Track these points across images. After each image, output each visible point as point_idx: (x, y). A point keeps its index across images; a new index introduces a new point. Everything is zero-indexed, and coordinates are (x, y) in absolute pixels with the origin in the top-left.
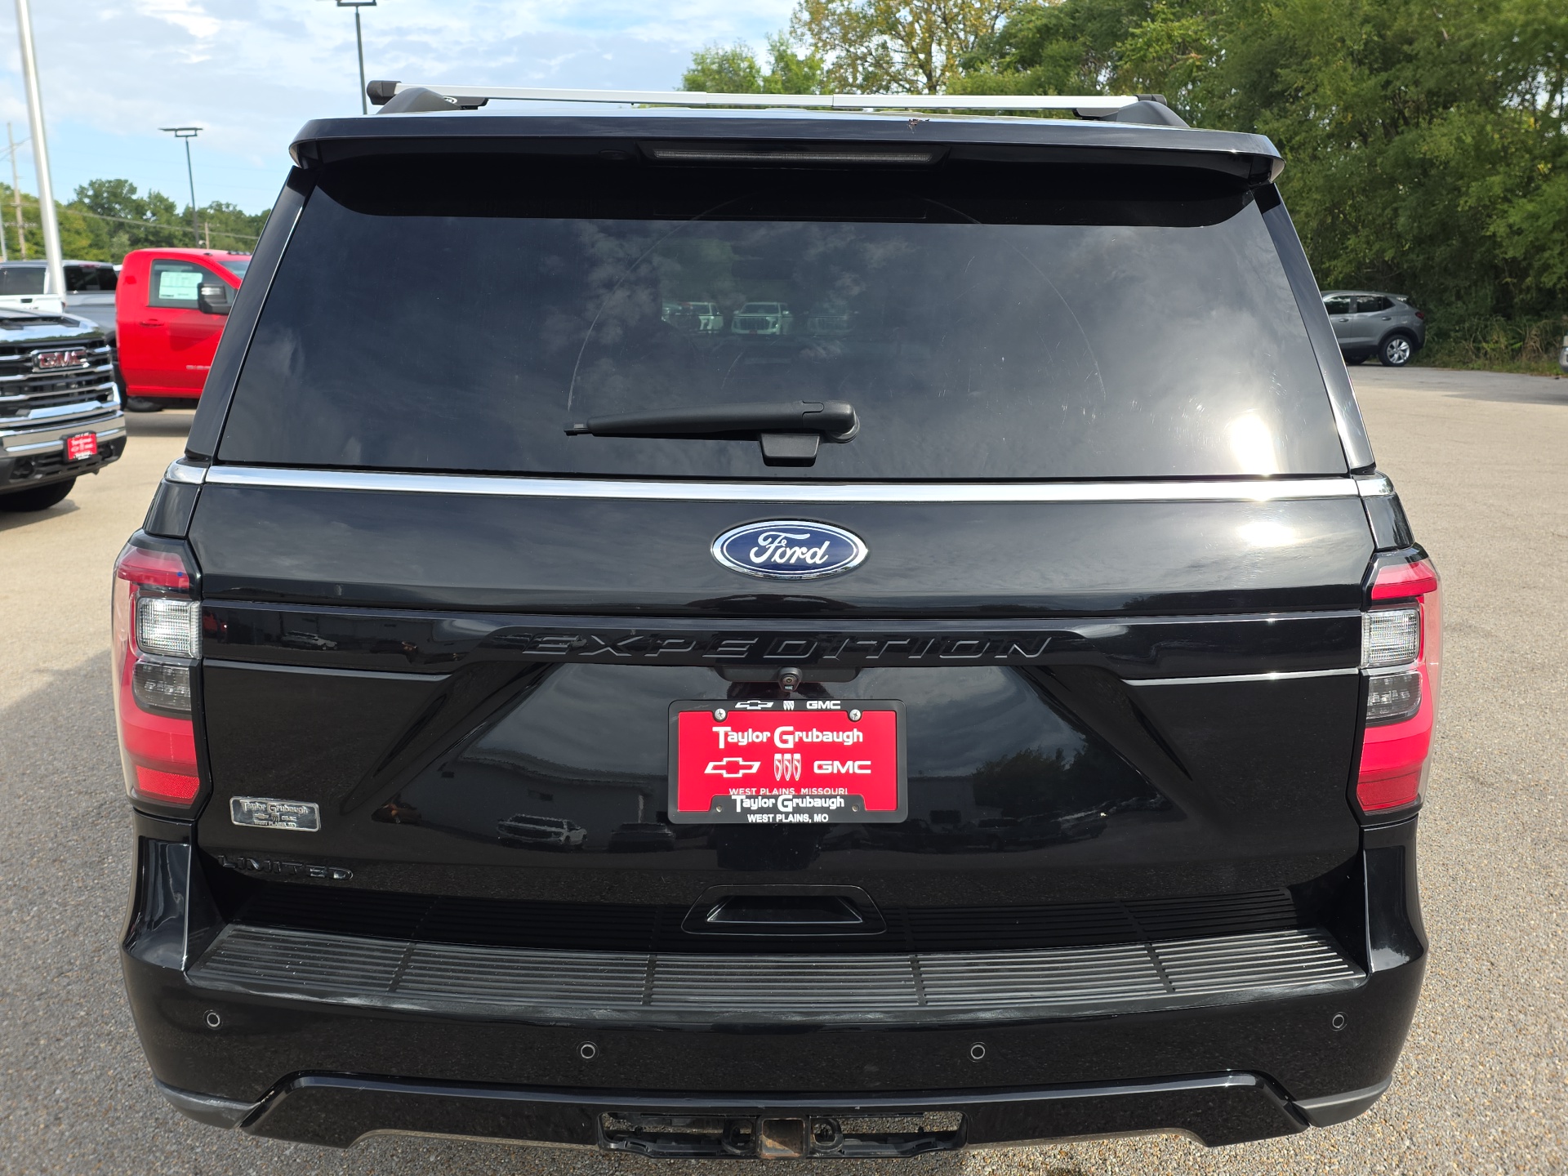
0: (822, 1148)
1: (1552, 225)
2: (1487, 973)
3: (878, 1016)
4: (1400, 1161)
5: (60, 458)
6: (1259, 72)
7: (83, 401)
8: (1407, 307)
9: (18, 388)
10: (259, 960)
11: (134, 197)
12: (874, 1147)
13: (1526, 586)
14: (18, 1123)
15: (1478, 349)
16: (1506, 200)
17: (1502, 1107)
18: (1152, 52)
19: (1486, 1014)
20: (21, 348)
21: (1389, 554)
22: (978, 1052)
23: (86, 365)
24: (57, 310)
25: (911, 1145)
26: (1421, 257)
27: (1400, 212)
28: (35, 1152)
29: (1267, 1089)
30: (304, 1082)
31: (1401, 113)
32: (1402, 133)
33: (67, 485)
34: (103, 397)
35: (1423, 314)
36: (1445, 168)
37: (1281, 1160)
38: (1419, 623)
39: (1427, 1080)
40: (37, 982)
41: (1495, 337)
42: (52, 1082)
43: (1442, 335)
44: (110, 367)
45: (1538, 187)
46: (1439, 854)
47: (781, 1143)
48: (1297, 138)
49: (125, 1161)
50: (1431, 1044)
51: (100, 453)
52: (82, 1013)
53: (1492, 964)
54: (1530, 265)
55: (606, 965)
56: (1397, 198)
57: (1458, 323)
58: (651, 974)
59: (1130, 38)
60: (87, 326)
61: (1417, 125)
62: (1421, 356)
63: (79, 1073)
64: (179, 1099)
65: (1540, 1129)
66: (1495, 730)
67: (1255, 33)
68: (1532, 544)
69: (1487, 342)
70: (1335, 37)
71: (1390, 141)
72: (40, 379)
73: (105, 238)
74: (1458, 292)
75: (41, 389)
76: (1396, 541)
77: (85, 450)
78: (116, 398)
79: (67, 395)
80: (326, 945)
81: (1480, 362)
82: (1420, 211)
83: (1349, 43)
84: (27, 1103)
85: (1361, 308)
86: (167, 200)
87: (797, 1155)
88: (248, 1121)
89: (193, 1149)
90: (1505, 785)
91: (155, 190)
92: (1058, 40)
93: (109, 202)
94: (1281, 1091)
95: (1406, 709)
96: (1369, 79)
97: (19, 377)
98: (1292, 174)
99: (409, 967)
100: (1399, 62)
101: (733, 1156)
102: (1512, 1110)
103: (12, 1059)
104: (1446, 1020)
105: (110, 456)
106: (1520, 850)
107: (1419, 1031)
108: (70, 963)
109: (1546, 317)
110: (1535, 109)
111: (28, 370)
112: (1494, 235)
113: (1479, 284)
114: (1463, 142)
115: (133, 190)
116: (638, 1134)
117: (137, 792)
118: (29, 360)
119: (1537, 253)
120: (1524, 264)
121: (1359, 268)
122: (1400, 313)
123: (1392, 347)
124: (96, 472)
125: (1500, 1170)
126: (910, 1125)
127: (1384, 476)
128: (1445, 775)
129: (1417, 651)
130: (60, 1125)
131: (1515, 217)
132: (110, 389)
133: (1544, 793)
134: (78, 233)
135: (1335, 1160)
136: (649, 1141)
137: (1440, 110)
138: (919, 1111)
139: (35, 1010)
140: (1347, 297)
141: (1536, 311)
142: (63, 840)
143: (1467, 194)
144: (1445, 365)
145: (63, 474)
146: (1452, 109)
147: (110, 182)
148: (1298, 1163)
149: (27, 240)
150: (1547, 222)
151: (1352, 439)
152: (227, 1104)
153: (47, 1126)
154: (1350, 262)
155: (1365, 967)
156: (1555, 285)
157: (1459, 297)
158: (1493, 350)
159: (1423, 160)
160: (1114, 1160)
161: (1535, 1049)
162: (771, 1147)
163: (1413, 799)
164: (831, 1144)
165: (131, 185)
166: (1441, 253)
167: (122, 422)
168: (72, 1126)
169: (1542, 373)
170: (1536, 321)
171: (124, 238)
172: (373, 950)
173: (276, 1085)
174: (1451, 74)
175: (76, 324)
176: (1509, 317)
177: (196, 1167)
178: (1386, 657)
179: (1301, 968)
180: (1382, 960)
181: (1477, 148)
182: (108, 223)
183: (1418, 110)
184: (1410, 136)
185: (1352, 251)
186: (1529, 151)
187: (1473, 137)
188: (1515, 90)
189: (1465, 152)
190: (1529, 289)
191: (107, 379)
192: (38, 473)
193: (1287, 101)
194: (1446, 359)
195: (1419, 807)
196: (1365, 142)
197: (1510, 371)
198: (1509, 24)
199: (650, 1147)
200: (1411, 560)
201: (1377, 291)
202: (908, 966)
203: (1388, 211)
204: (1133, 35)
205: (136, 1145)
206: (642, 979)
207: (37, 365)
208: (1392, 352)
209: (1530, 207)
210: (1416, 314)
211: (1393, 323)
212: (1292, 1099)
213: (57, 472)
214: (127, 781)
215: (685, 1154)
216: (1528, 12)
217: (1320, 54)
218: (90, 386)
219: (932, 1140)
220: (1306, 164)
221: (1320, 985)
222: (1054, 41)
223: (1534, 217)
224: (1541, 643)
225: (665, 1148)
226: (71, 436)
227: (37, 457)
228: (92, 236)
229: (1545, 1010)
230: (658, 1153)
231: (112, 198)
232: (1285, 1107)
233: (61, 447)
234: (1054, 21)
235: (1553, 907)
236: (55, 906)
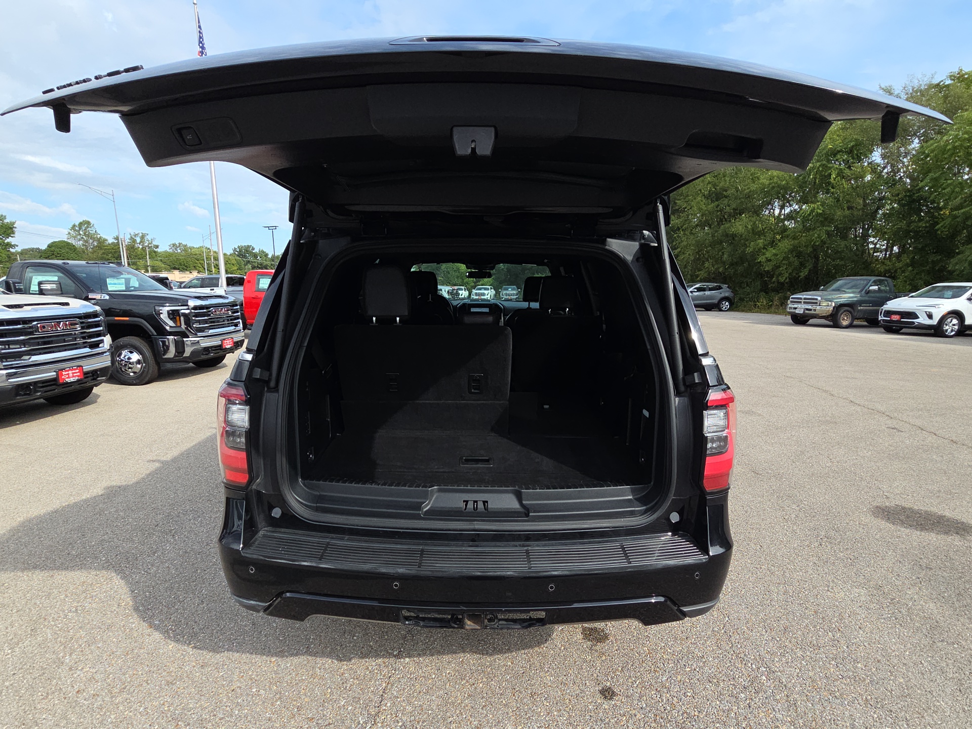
0: (490, 625)
1: (782, 258)
2: (759, 550)
3: (511, 573)
4: (724, 626)
5: (220, 347)
7: (229, 326)
8: (728, 289)
9: (205, 322)
10: (270, 546)
11: (254, 251)
12: (511, 625)
13: (774, 396)
14: (187, 603)
15: (756, 305)
16: (764, 248)
17: (765, 605)
19: (759, 566)
20: (207, 307)
21: (715, 388)
22: (552, 588)
23: (230, 313)
24: (223, 294)
25: (526, 624)
26: (733, 270)
27: (725, 253)
28: (193, 615)
29: (669, 603)
30: (288, 595)
31: (724, 216)
32: (725, 224)
33: (223, 357)
34: (236, 325)
35: (734, 291)
36: (741, 237)
37: (677, 626)
38: (727, 415)
39: (735, 593)
40: (199, 548)
41: (762, 301)
42: (201, 587)
43: (742, 300)
44: (239, 314)
45: (777, 244)
46: (740, 502)
47: (473, 623)
48: (685, 226)
49: (226, 619)
50: (737, 579)
51: (235, 346)
52: (215, 560)
53: (761, 546)
54: (774, 273)
55: (404, 551)
56: (723, 248)
57: (747, 295)
58: (422, 555)
60: (231, 299)
61: (730, 221)
62: (733, 307)
63: (212, 584)
64: (239, 600)
65: (780, 613)
66: (762, 452)
68: (777, 380)
69: (759, 302)
71: (719, 228)
72: (214, 318)
73: (243, 266)
74: (747, 283)
75: (214, 322)
76: (718, 382)
77: (229, 344)
78: (241, 325)
79: (223, 324)
80: (296, 541)
81: (756, 310)
82: (732, 253)
83: (703, 191)
84: (191, 596)
85: (710, 289)
86: (265, 252)
87: (480, 628)
88: (266, 610)
89: (252, 615)
90: (766, 474)
91: (261, 249)
93: (245, 253)
94: (675, 604)
95: (723, 449)
96: (711, 204)
97: (206, 318)
98: (683, 239)
99: (327, 550)
100: (723, 198)
101: (454, 628)
102: (769, 606)
103: (187, 578)
104: (743, 569)
105: (238, 346)
106: (772, 501)
107: (732, 573)
108: (211, 540)
109: (781, 293)
110: (774, 215)
111: (209, 315)
112: (761, 262)
113: (755, 280)
114: (748, 228)
115: (253, 249)
116: (417, 618)
117: (226, 480)
118: (210, 311)
119: (777, 268)
120: (772, 273)
121: (709, 274)
122: (725, 292)
123: (722, 304)
124: (233, 353)
125: (764, 630)
126: (524, 616)
127: (712, 357)
128: (743, 470)
129: (726, 426)
130: (203, 604)
131: (768, 255)
132: (239, 322)
133: (781, 478)
134: (233, 265)
135: (698, 626)
136: (421, 621)
137: (738, 216)
138: (529, 611)
139: (197, 559)
140: (705, 285)
141: (776, 291)
142: (212, 493)
143: (749, 246)
144: (743, 311)
145: (221, 353)
146: (743, 215)
147: (245, 246)
148: (683, 627)
149: (215, 267)
150: (780, 257)
151: (699, 342)
152: (258, 603)
153: (198, 605)
154: (706, 272)
155: (708, 554)
156: (784, 281)
157: (747, 285)
158: (761, 305)
159: (733, 234)
160: (610, 625)
161: (778, 581)
162: (469, 624)
163: (726, 485)
164: (493, 623)
165: (253, 247)
166: (740, 269)
167: (243, 334)
168: (208, 605)
169: (780, 314)
170: (777, 295)
171: (250, 266)
172: (314, 543)
173: (276, 595)
174: (742, 202)
175: (228, 298)
176: (767, 293)
177: (253, 622)
178: (715, 429)
179: (682, 554)
180: (714, 551)
181: (753, 230)
182: (244, 261)
183: (730, 215)
184: (727, 225)
185: (707, 268)
186: (772, 231)
187: (751, 226)
188: (767, 208)
189: (749, 232)
190: (774, 282)
191: (238, 318)
192: (212, 353)
193: (681, 212)
194: (743, 309)
195: (729, 488)
196: (710, 227)
197: (767, 313)
198: (763, 184)
199: (422, 623)
200: (724, 390)
201: (716, 283)
202: (524, 553)
203: (720, 253)
205: (231, 613)
206: (418, 557)
207: (212, 313)
208: (722, 306)
209: (774, 251)
210: (732, 292)
211: (723, 295)
212: (679, 606)
213: (218, 353)
214: (222, 474)
215: (436, 626)
216: (770, 179)
217: (692, 195)
218: (232, 321)
219: (534, 622)
220: (688, 236)
221: (690, 561)
223: (776, 255)
224: (780, 418)
225: (428, 624)
226: (224, 339)
227: (212, 347)
228: (238, 266)
229: (782, 565)
230: (425, 626)
232: (676, 610)
233: (220, 344)
235: (785, 524)
236: (207, 518)
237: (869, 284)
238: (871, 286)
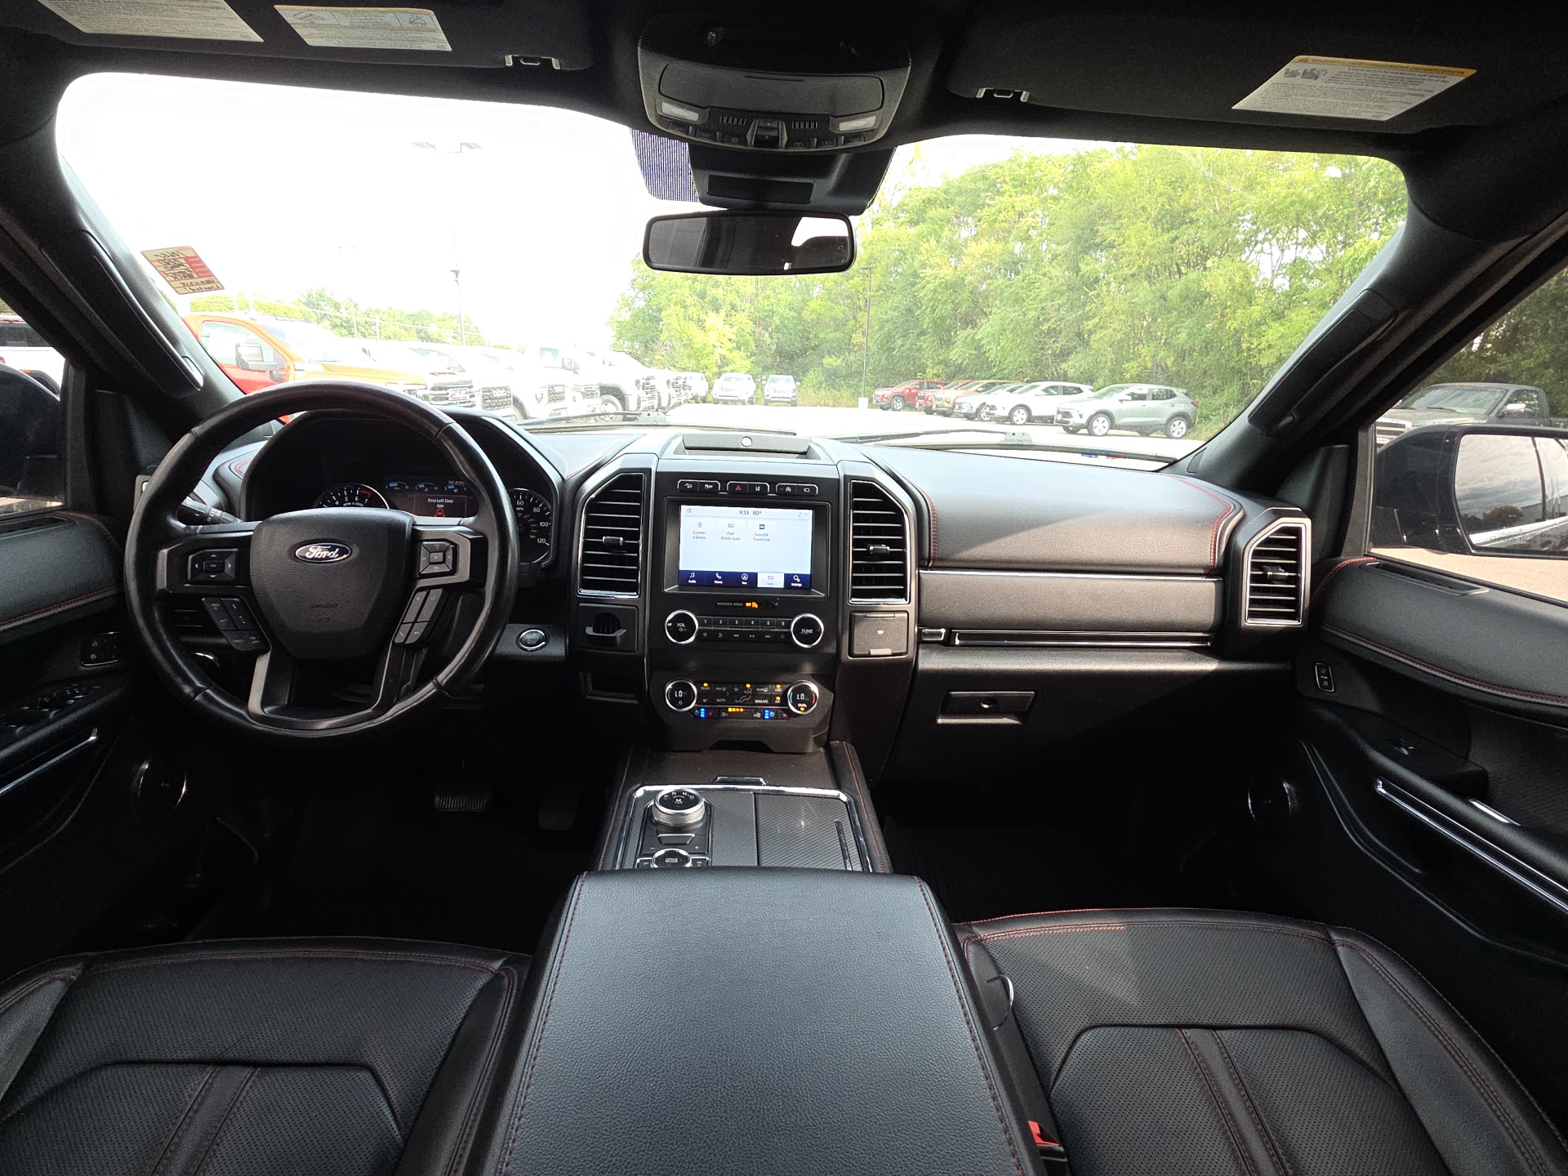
6: (1083, 229)
8: (1185, 398)
11: (334, 298)
18: (1001, 217)
35: (1195, 402)
36: (1217, 299)
43: (1205, 418)
59: (986, 207)
67: (1080, 202)
70: (1140, 205)
83: (1148, 210)
85: (1155, 398)
86: (355, 300)
92: (936, 208)
96: (1162, 235)
100: (1184, 224)
114: (1234, 281)
115: (332, 293)
121: (1147, 368)
122: (1181, 402)
123: (1174, 426)
140: (1145, 389)
147: (317, 288)
159: (1202, 293)
165: (331, 290)
174: (1223, 232)
182: (316, 314)
189: (1233, 291)
198: (1273, 196)
201: (1165, 385)
204: (989, 205)
208: (1174, 429)
210: (1191, 403)
211: (1175, 409)
216: (1288, 188)
217: (1129, 217)
222: (934, 209)
231: (319, 298)
234: (934, 196)
237: (1505, 399)
238: (1510, 402)
